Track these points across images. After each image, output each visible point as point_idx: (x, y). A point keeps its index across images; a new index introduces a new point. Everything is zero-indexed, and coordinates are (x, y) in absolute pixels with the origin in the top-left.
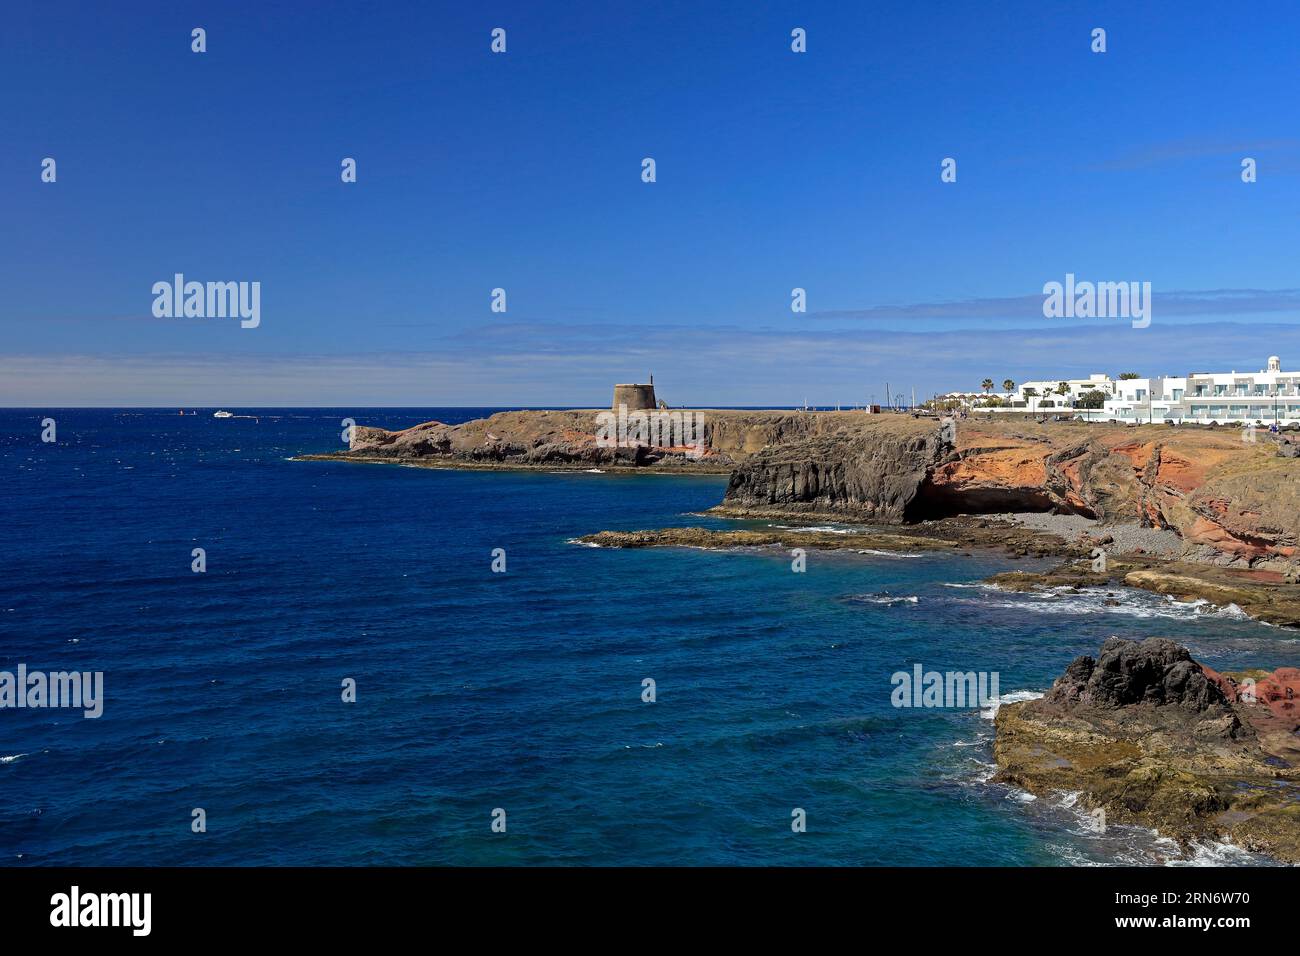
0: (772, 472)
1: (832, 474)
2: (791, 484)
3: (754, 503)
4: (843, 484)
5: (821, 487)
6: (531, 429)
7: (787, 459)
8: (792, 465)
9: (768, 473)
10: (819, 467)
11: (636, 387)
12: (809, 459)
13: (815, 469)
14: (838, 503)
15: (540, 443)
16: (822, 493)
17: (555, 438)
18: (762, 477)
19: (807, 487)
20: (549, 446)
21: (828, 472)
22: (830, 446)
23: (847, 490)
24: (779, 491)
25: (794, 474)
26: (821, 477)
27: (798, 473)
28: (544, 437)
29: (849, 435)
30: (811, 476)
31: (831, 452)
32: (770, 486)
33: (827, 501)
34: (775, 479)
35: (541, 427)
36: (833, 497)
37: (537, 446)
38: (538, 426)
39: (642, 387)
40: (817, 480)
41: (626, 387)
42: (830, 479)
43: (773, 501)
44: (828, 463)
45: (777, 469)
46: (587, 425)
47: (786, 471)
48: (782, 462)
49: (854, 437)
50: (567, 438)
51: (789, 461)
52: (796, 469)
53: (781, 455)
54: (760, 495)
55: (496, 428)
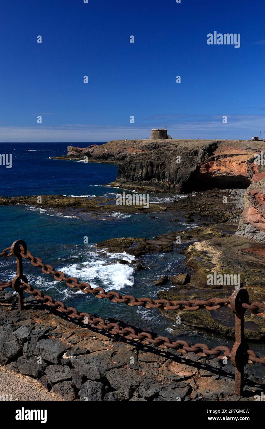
0: (134, 166)
1: (159, 168)
2: (141, 172)
3: (125, 180)
4: (163, 172)
5: (154, 173)
6: (118, 147)
7: (140, 160)
8: (141, 163)
9: (132, 166)
10: (154, 164)
11: (158, 130)
12: (150, 160)
13: (151, 164)
14: (161, 182)
15: (120, 153)
16: (154, 177)
17: (125, 151)
18: (129, 168)
19: (147, 174)
20: (123, 154)
21: (158, 166)
22: (161, 153)
23: (166, 176)
24: (136, 175)
25: (142, 167)
26: (155, 169)
27: (144, 166)
28: (121, 150)
29: (172, 148)
30: (149, 168)
31: (161, 156)
32: (132, 173)
33: (157, 181)
34: (135, 170)
35: (121, 146)
36: (159, 179)
37: (118, 154)
38: (120, 146)
39: (161, 130)
40: (152, 170)
41: (155, 130)
42: (158, 170)
43: (133, 180)
44: (158, 162)
45: (135, 165)
46: (137, 145)
47: (139, 165)
48: (138, 161)
49: (174, 149)
50: (129, 151)
51: (141, 161)
52: (143, 165)
53: (139, 158)
54: (128, 177)
55: (108, 147)
